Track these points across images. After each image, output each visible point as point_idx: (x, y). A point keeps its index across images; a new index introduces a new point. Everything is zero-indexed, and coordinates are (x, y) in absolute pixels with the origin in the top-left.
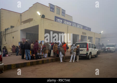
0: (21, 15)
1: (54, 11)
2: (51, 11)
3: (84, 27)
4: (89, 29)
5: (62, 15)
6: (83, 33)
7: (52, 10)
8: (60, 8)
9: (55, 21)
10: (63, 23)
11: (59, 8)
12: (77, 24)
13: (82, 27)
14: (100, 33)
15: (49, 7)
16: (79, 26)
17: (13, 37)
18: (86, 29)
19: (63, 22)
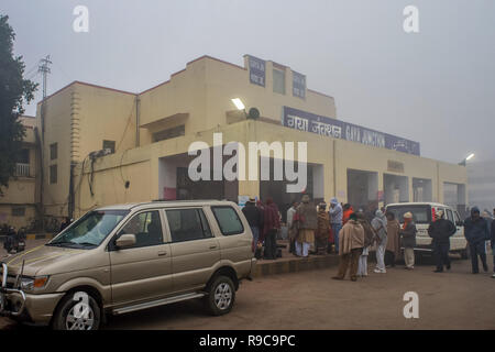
0: (138, 101)
1: (264, 81)
2: (251, 81)
3: (391, 141)
4: (412, 148)
5: (294, 95)
6: (393, 165)
7: (255, 77)
8: (284, 68)
9: (286, 125)
10: (310, 130)
11: (280, 69)
12: (362, 129)
13: (383, 142)
14: (463, 163)
15: (245, 69)
16: (370, 139)
17: (127, 185)
18: (400, 149)
19: (311, 128)
